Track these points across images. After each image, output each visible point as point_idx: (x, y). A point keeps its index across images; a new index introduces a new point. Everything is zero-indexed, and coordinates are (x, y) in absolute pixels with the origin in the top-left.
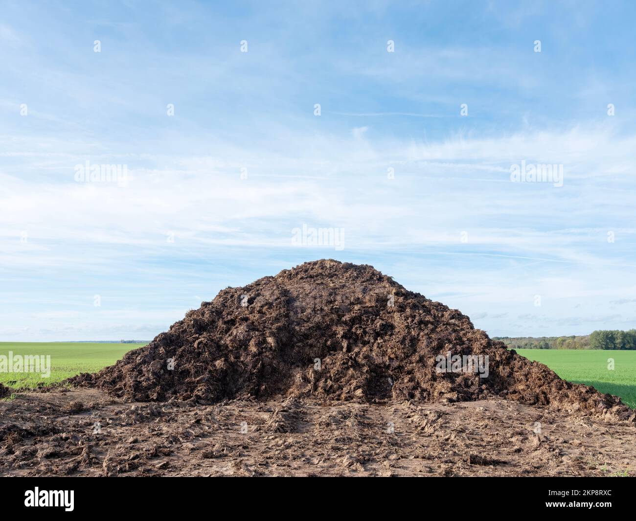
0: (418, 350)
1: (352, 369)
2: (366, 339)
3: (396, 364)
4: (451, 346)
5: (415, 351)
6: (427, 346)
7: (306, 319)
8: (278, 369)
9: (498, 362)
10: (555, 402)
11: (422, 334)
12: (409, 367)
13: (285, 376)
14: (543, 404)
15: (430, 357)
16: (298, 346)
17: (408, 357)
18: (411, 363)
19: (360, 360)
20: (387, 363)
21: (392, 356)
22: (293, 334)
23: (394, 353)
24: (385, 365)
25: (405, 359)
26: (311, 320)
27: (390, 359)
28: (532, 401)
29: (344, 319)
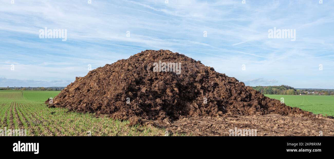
0: (233, 94)
1: (211, 103)
2: (209, 89)
3: (225, 100)
4: (244, 93)
5: (232, 95)
6: (236, 93)
7: (182, 80)
8: (180, 103)
9: (261, 99)
10: (291, 114)
11: (232, 87)
12: (230, 102)
13: (183, 106)
14: (286, 115)
15: (239, 98)
16: (183, 92)
17: (229, 97)
18: (231, 100)
19: (212, 99)
20: (222, 100)
21: (224, 97)
22: (180, 86)
23: (224, 95)
24: (221, 101)
25: (229, 98)
26: (185, 80)
27: (223, 98)
28: (282, 114)
29: (196, 80)
